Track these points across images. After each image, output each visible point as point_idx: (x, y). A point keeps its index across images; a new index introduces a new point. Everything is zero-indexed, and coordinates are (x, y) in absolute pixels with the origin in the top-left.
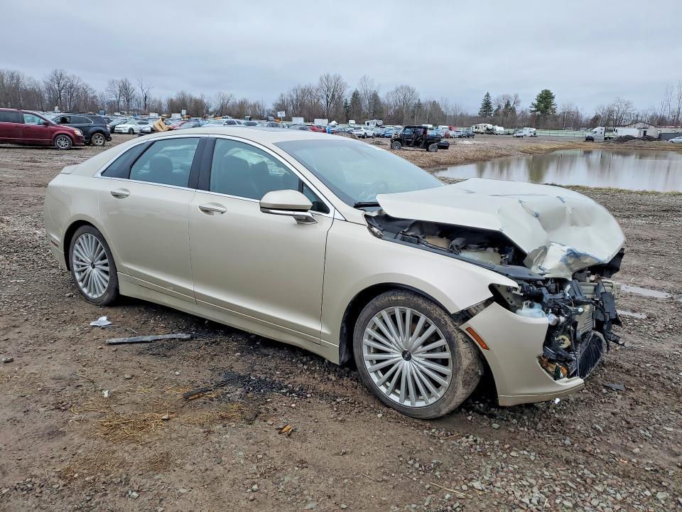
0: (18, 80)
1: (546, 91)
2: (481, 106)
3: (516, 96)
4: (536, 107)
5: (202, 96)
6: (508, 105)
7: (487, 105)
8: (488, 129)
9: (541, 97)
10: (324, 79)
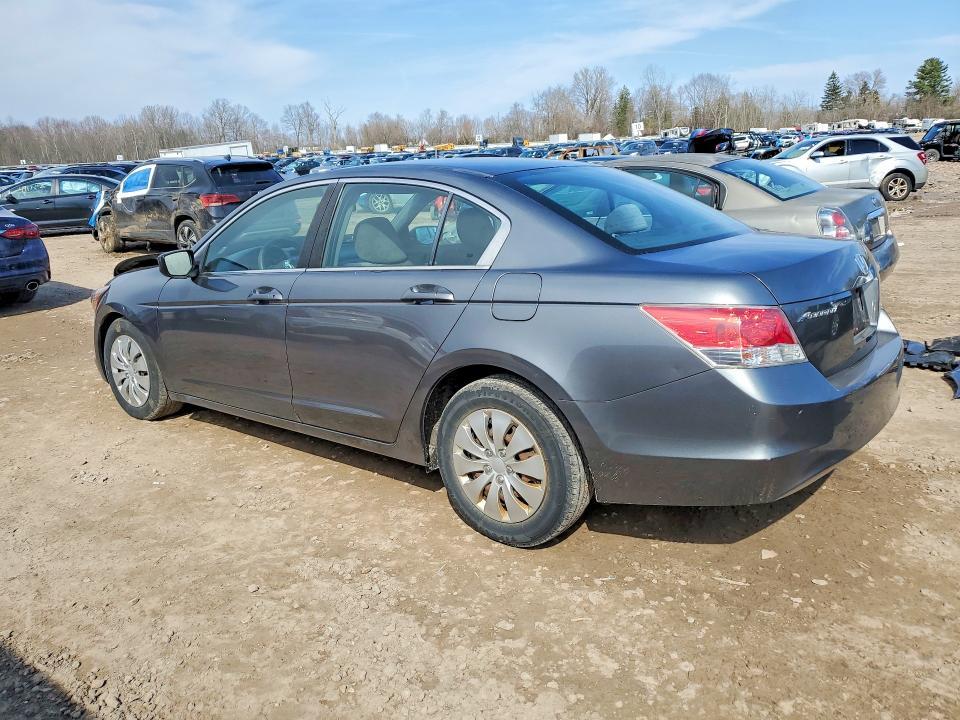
0: (171, 118)
1: (932, 60)
2: (823, 95)
3: (878, 73)
4: (916, 87)
5: (398, 116)
6: (865, 88)
7: (833, 91)
8: (860, 127)
9: (923, 71)
10: (581, 77)
